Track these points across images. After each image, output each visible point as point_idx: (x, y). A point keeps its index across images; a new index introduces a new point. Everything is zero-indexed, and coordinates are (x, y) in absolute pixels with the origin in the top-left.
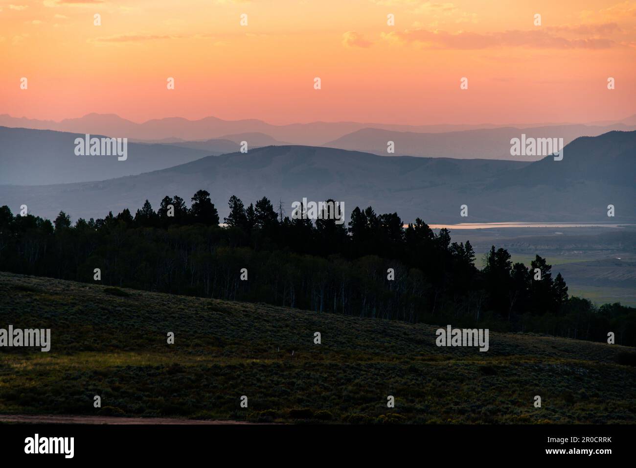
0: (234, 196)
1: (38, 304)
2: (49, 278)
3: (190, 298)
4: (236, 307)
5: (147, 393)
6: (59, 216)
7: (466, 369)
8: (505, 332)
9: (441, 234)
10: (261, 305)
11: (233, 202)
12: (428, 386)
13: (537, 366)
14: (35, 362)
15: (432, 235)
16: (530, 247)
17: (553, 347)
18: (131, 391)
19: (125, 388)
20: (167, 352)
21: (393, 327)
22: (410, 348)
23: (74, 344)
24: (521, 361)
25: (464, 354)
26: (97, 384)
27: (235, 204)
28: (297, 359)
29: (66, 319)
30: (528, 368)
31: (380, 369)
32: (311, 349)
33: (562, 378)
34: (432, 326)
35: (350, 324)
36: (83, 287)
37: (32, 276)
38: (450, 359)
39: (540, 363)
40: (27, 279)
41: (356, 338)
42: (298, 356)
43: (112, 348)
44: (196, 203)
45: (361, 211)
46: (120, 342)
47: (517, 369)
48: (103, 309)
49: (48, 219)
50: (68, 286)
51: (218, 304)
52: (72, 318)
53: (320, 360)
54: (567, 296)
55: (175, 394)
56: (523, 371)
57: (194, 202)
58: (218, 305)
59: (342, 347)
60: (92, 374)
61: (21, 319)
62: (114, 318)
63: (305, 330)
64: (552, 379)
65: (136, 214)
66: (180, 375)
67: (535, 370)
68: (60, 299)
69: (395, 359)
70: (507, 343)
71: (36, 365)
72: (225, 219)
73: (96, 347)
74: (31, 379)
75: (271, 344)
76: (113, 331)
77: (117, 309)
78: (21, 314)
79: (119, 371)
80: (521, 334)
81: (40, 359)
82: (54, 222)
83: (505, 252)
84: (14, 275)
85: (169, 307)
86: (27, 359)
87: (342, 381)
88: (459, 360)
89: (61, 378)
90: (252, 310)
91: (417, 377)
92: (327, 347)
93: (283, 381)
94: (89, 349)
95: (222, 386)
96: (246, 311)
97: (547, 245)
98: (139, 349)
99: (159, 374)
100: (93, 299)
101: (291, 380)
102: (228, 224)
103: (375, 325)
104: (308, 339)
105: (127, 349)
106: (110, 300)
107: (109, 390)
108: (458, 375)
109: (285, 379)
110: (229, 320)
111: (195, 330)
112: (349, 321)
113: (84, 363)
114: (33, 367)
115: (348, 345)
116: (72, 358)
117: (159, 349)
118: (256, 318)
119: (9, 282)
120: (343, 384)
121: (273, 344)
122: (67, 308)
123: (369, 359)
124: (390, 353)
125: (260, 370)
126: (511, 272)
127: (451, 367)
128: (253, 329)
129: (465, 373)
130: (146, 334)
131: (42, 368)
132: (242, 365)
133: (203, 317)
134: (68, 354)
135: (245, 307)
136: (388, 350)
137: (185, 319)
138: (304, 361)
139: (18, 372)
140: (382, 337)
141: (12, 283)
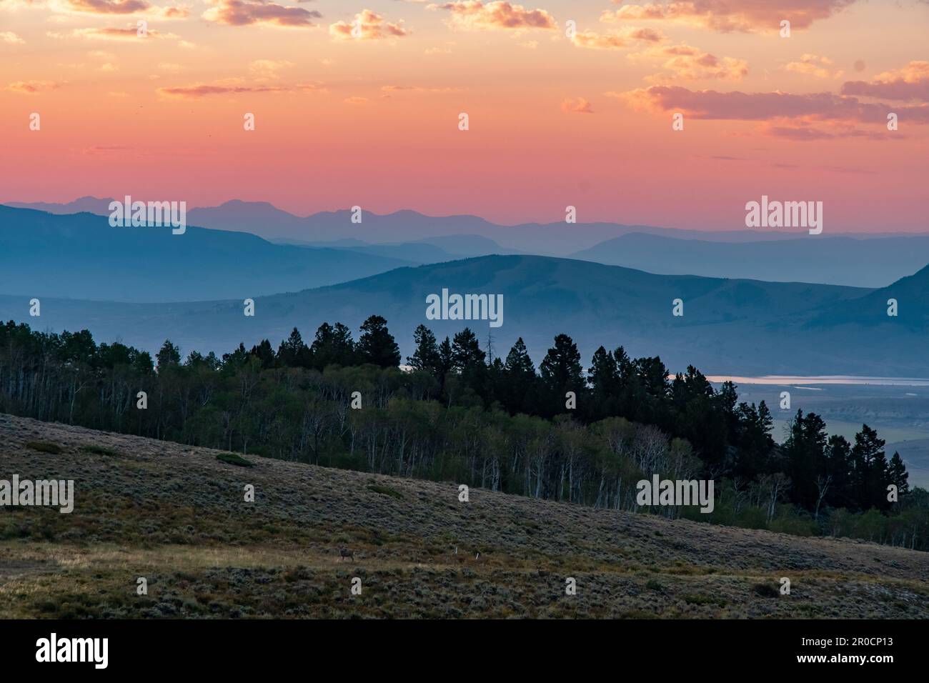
0: (422, 325)
1: (117, 474)
2: (136, 437)
3: (343, 472)
4: (410, 487)
5: (248, 608)
6: (164, 347)
7: (734, 588)
8: (807, 536)
9: (724, 390)
10: (448, 486)
11: (421, 335)
12: (669, 611)
13: (841, 587)
14: (94, 557)
15: (711, 391)
16: (868, 414)
17: (875, 559)
18: (225, 604)
19: (217, 599)
20: (293, 549)
21: (640, 523)
22: (663, 555)
23: (157, 533)
24: (817, 579)
25: (743, 566)
26: (177, 593)
27: (424, 337)
28: (485, 566)
29: (155, 497)
30: (827, 589)
31: (603, 584)
32: (513, 552)
33: (876, 605)
34: (699, 523)
35: (577, 517)
36: (186, 451)
37: (113, 433)
38: (711, 572)
39: (846, 582)
40: (104, 436)
41: (584, 538)
42: (487, 562)
43: (212, 540)
44: (367, 334)
45: (607, 353)
46: (226, 532)
47: (810, 589)
48: (212, 484)
49: (146, 351)
50: (163, 449)
51: (384, 482)
52: (165, 496)
53: (518, 567)
54: (907, 486)
55: (290, 610)
56: (819, 592)
57: (364, 333)
58: (383, 484)
59: (560, 550)
60: (173, 577)
61: (88, 495)
62: (227, 498)
63: (509, 523)
64: (861, 606)
65: (280, 348)
66: (302, 583)
67: (837, 593)
68: (150, 467)
69: (630, 570)
70: (810, 553)
71: (94, 562)
72: (408, 359)
73: (189, 539)
74: (83, 582)
75: (454, 543)
76: (222, 517)
77: (232, 484)
78: (90, 488)
79: (212, 574)
80: (830, 540)
81: (104, 552)
82: (157, 355)
83: (818, 419)
84: (87, 430)
85: (309, 484)
86: (84, 553)
87: (542, 599)
88: (725, 574)
89: (126, 582)
90: (433, 492)
91: (657, 598)
92: (537, 549)
93: (455, 596)
94: (178, 541)
95: (362, 601)
96: (424, 494)
97: (894, 412)
98: (253, 542)
99: (273, 581)
100: (199, 469)
101: (466, 596)
102: (412, 365)
103: (614, 519)
104: (512, 537)
105: (235, 542)
106: (223, 471)
107: (193, 601)
108: (720, 596)
109: (458, 593)
110: (397, 505)
111: (343, 518)
112: (576, 513)
113: (167, 561)
114: (89, 564)
115: (570, 547)
116: (150, 553)
117: (282, 545)
118: (437, 505)
119: (77, 441)
120: (543, 603)
121: (457, 542)
122: (158, 482)
123: (591, 569)
124: (631, 561)
125: (424, 580)
126: (826, 448)
127: (712, 583)
128: (431, 520)
129: (731, 593)
130: (271, 522)
131: (102, 567)
132: (399, 572)
133: (359, 501)
134: (147, 547)
135: (423, 488)
136: (629, 557)
137: (331, 503)
138: (493, 569)
139: (66, 571)
140: (623, 538)
141: (82, 442)
